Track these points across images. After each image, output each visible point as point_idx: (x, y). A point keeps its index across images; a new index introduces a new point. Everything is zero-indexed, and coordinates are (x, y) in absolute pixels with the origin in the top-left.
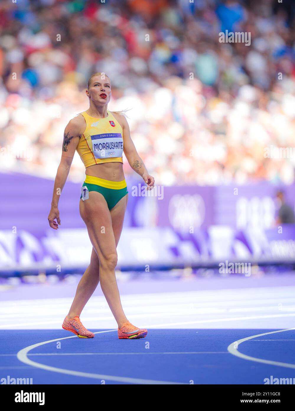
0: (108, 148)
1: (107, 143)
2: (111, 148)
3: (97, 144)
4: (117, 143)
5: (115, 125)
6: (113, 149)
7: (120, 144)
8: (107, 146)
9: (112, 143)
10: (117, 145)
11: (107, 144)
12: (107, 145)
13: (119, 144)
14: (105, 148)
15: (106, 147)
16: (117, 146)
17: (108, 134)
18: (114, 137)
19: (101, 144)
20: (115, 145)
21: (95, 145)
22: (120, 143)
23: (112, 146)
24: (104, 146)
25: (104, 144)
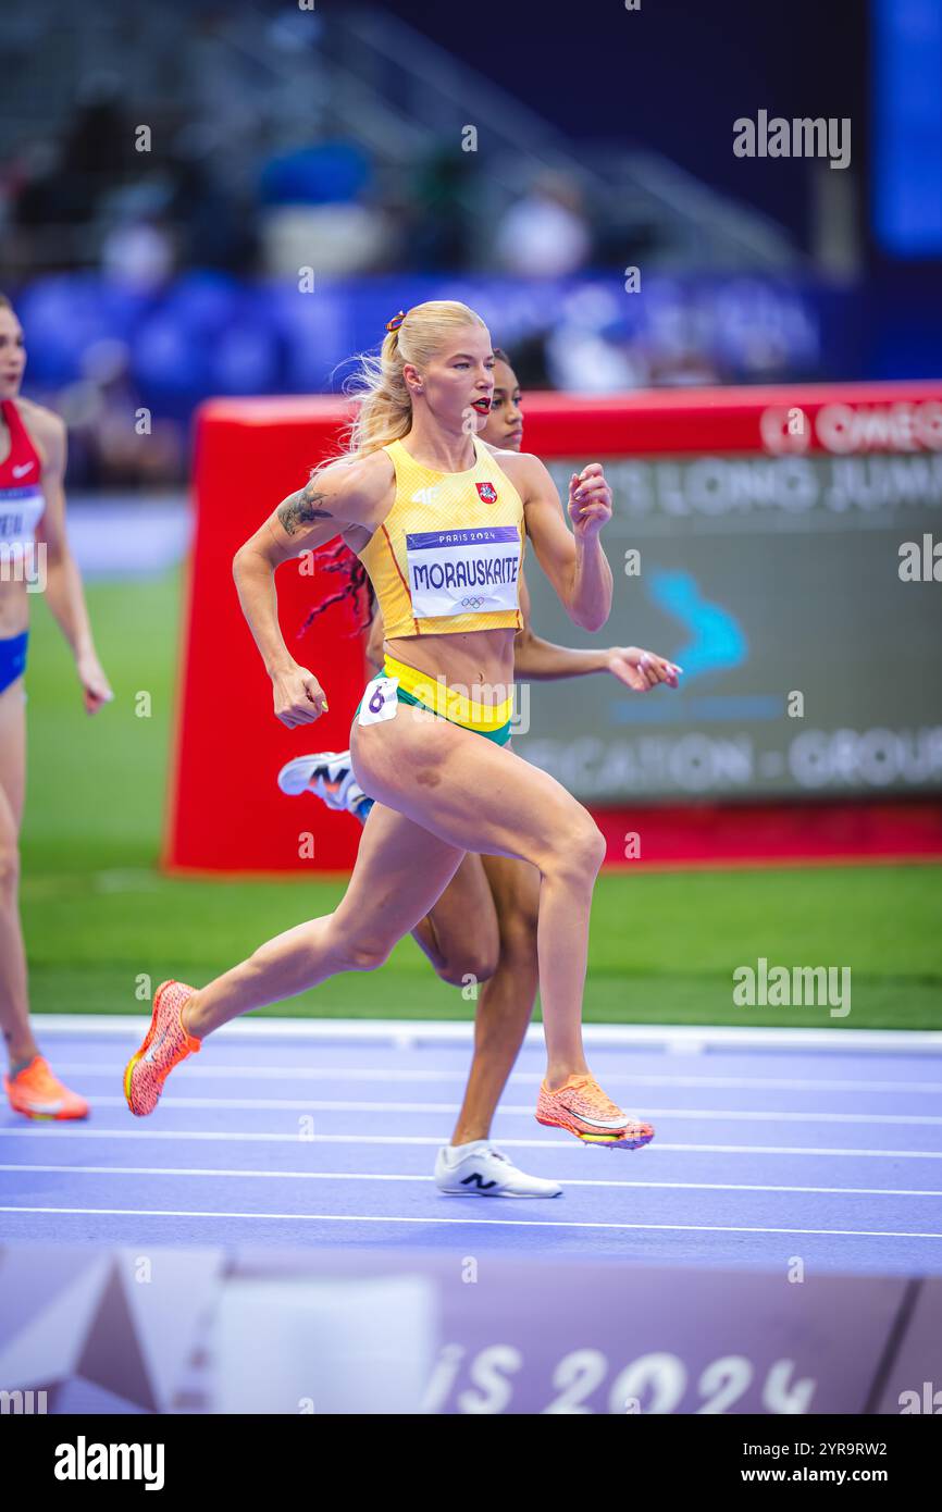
0: (461, 580)
1: (460, 564)
2: (472, 580)
3: (425, 567)
4: (497, 561)
5: (496, 498)
6: (482, 583)
7: (511, 564)
8: (459, 576)
11: (461, 568)
12: (461, 572)
14: (451, 583)
15: (455, 577)
16: (496, 573)
17: (468, 532)
18: (491, 541)
19: (441, 569)
20: (492, 571)
21: (415, 568)
23: (478, 575)
24: (450, 573)
25: (449, 569)
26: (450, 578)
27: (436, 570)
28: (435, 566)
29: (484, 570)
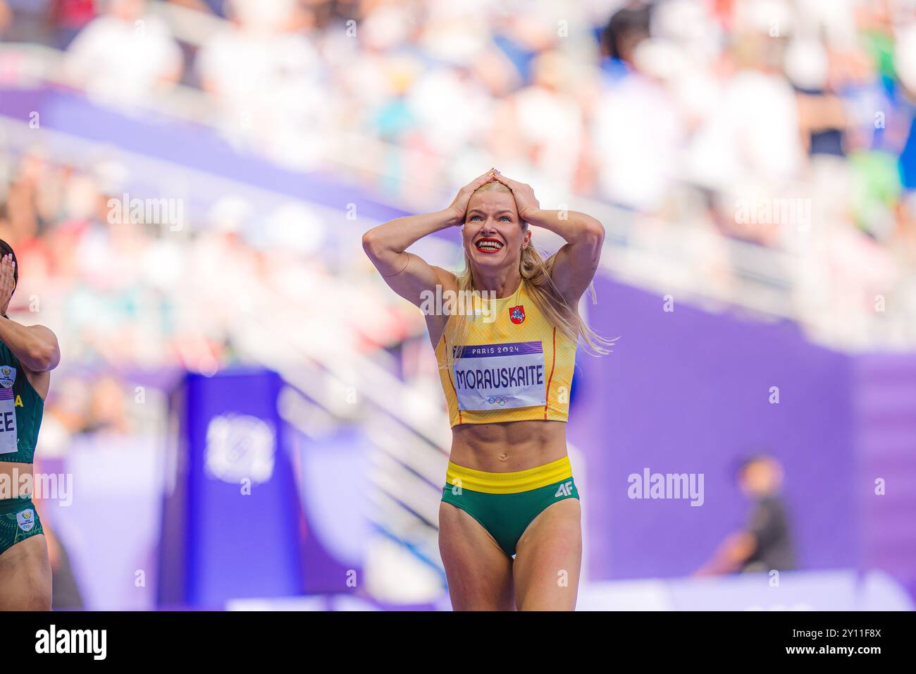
0: (488, 384)
1: (487, 371)
2: (497, 384)
3: (463, 372)
4: (521, 368)
5: (524, 318)
6: (505, 386)
7: (535, 371)
8: (486, 380)
9: (504, 370)
10: (521, 375)
11: (487, 374)
12: (488, 377)
13: (530, 371)
15: (483, 380)
16: (519, 378)
17: (495, 346)
18: (515, 353)
19: (473, 374)
20: (515, 376)
21: (458, 372)
22: (532, 368)
23: (502, 379)
24: (479, 378)
25: (479, 374)
26: (480, 382)
27: (470, 375)
28: (469, 371)
29: (508, 376)
